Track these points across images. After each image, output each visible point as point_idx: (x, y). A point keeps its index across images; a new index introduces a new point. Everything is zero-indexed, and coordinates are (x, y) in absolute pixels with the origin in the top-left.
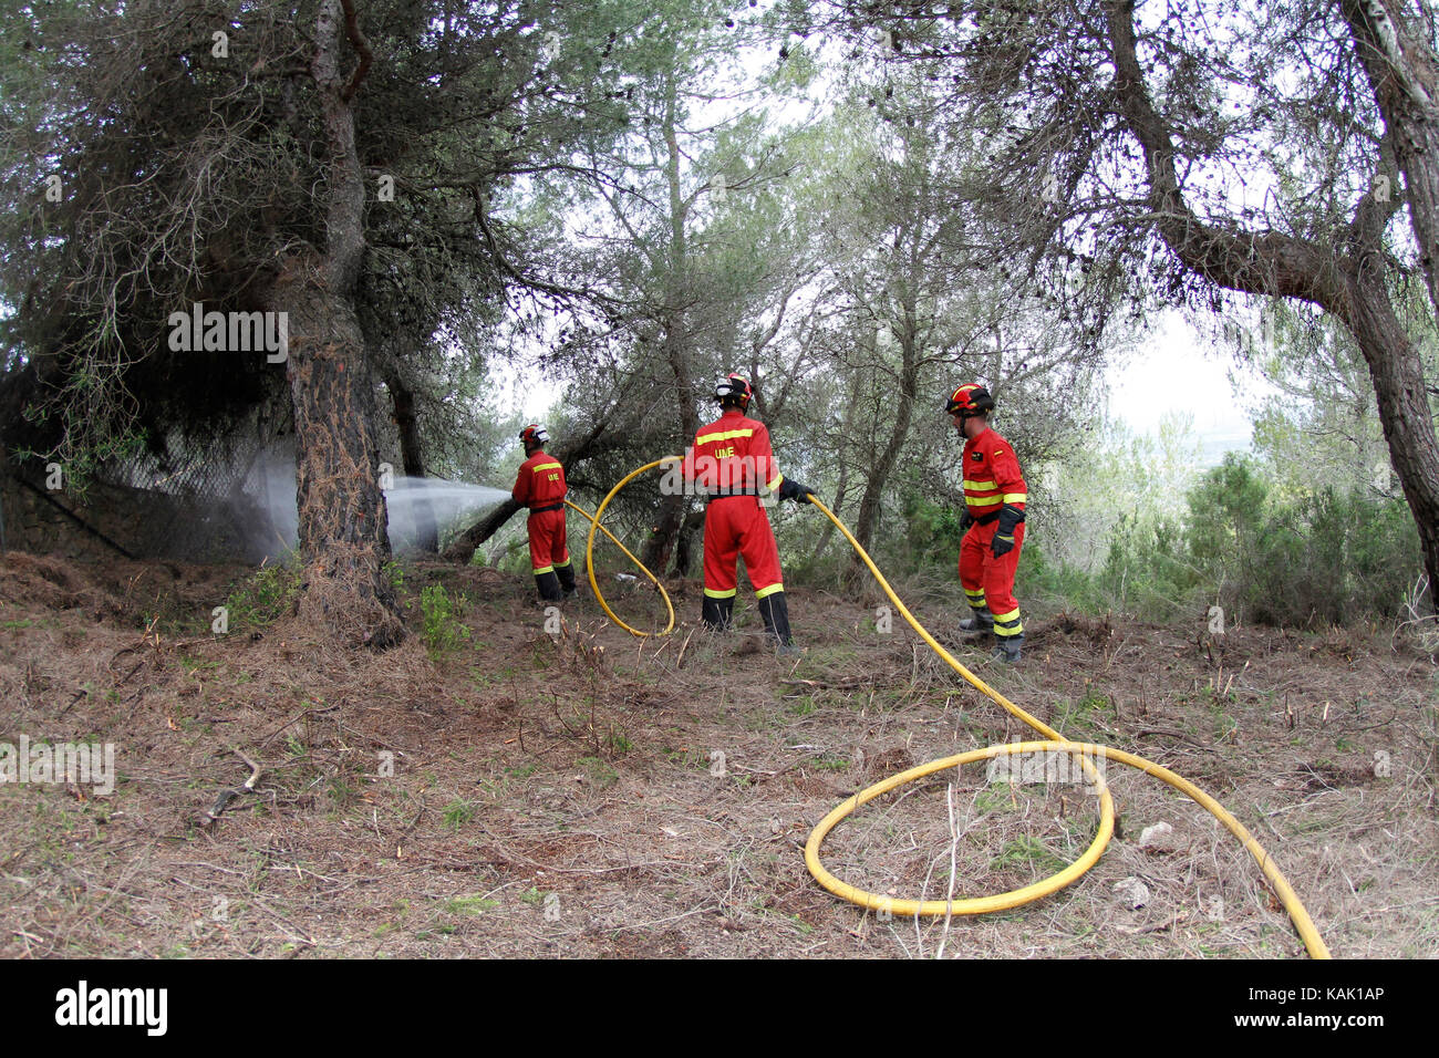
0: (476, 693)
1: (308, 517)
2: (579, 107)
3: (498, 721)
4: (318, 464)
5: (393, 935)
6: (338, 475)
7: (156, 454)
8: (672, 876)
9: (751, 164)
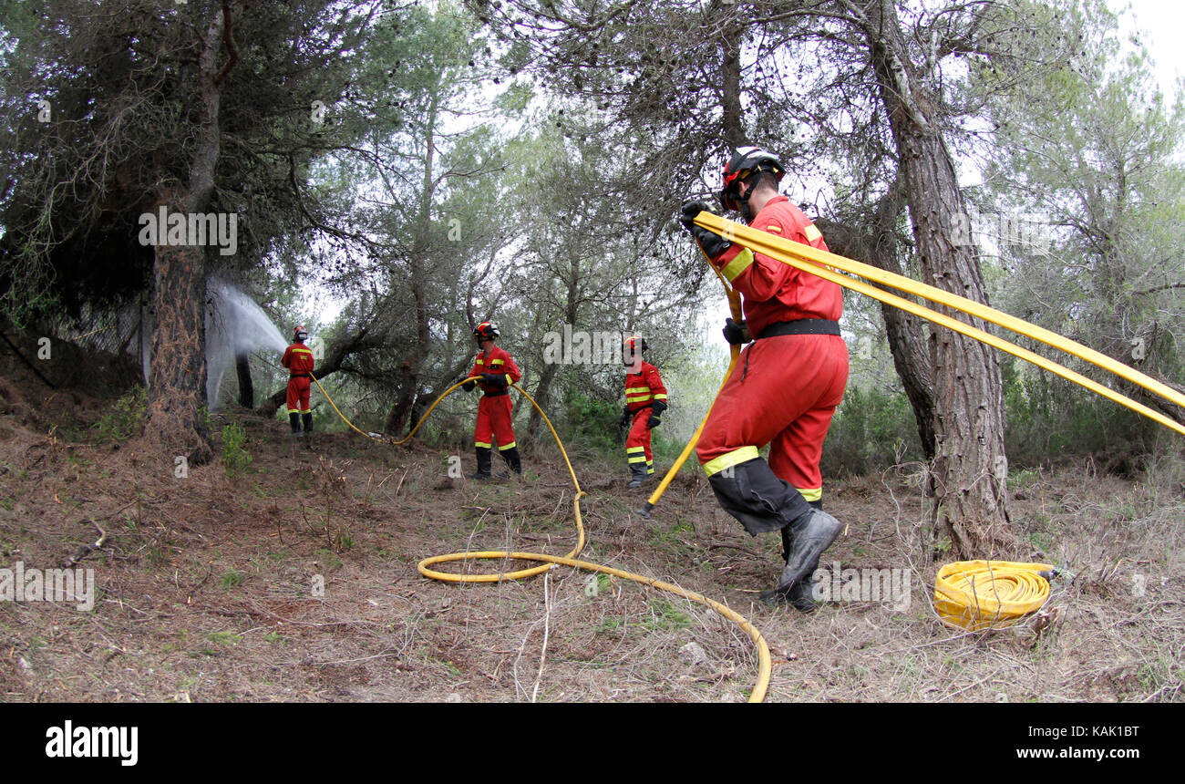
0: (256, 501)
1: (155, 369)
2: (372, 111)
3: (267, 521)
4: (165, 333)
5: (177, 653)
6: (177, 342)
7: (73, 318)
8: (369, 632)
9: (479, 160)
